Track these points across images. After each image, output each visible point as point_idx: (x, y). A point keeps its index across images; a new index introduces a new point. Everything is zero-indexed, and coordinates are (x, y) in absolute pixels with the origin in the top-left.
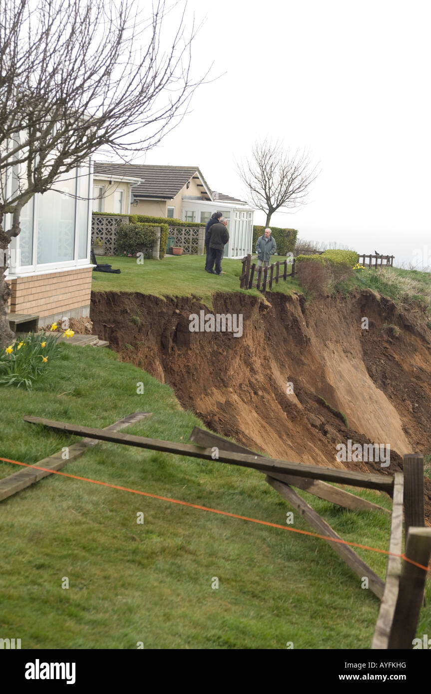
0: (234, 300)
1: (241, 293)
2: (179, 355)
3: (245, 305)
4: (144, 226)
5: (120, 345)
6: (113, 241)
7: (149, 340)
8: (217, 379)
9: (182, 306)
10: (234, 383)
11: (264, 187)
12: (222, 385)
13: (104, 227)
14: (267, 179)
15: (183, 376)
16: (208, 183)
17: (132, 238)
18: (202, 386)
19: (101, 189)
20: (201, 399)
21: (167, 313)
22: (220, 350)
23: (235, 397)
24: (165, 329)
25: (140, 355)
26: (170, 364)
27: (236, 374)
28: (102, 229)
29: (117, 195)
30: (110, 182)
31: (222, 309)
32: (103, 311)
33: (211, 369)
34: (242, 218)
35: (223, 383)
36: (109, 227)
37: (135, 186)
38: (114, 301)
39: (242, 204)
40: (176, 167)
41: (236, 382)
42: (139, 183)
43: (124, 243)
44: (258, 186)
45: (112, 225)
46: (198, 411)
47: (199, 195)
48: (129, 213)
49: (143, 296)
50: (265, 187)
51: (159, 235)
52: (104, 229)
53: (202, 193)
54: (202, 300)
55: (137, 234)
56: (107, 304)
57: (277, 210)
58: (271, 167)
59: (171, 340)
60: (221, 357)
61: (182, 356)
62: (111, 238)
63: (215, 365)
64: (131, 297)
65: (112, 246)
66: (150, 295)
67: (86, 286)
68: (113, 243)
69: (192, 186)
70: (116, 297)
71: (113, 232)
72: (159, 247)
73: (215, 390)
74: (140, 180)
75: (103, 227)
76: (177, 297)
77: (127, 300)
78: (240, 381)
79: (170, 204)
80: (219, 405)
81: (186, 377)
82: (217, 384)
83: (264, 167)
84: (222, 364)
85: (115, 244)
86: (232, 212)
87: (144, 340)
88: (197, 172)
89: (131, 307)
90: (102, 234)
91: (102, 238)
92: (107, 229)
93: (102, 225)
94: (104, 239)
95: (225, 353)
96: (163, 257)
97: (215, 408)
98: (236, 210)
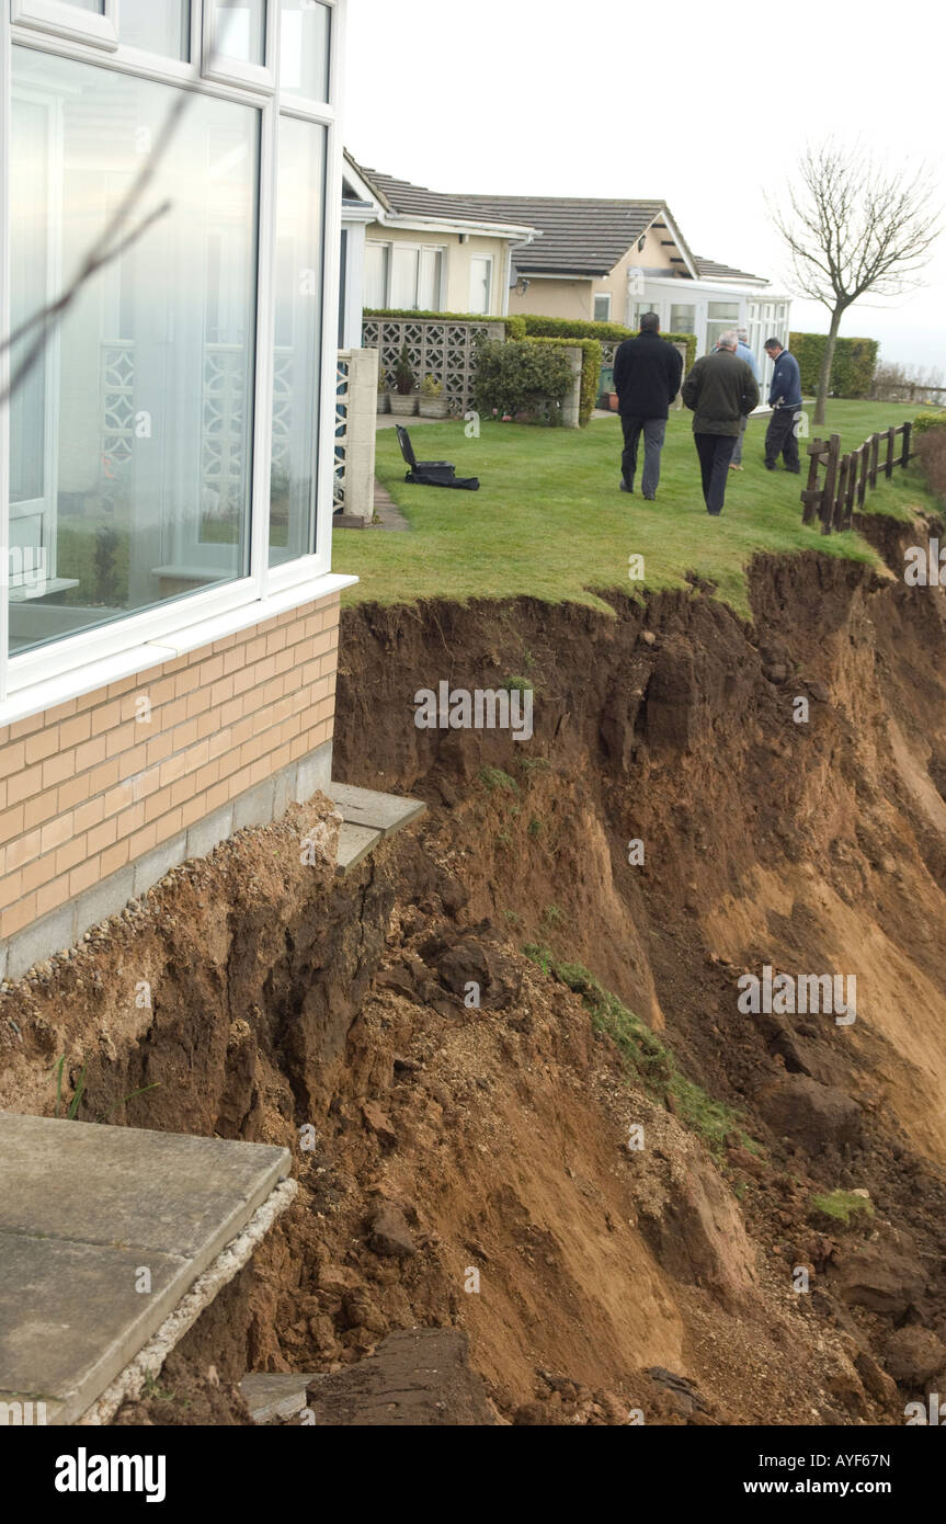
0: (802, 572)
1: (820, 553)
2: (655, 776)
3: (831, 588)
4: (541, 344)
5: (469, 776)
6: (465, 384)
7: (561, 748)
8: (764, 836)
9: (663, 618)
10: (817, 846)
11: (825, 246)
12: (781, 854)
13: (445, 348)
14: (833, 227)
15: (667, 843)
16: (685, 238)
17: (512, 375)
18: (724, 867)
19: (439, 255)
20: (722, 911)
21: (617, 644)
22: (775, 744)
23: (822, 890)
24: (612, 696)
25: (536, 802)
26: (627, 805)
27: (820, 814)
28: (440, 352)
29: (478, 269)
30: (461, 237)
31: (769, 600)
32: (412, 666)
33: (749, 806)
34: (766, 319)
35: (784, 850)
36: (456, 348)
37: (521, 245)
38: (447, 629)
39: (758, 285)
40: (614, 201)
41: (819, 841)
42: (531, 238)
43: (493, 389)
44: (813, 244)
45: (463, 343)
46: (715, 957)
47: (665, 265)
48: (506, 314)
49: (542, 606)
50: (829, 247)
51: (578, 367)
52: (445, 355)
53: (673, 260)
54: (719, 591)
55: (523, 365)
56: (425, 636)
57: (856, 300)
58: (843, 197)
59: (629, 730)
60: (776, 764)
61: (665, 778)
62: (461, 376)
63: (761, 790)
64: (503, 614)
65: (465, 395)
66: (567, 603)
67: (312, 671)
68: (465, 388)
69: (650, 245)
70: (455, 617)
71: (466, 360)
72: (577, 396)
73: (760, 872)
74: (530, 233)
75: (442, 347)
76: (647, 593)
77: (492, 623)
78: (831, 832)
79: (602, 288)
80: (774, 919)
81: (675, 844)
82: (768, 854)
83: (826, 197)
84: (781, 786)
85: (470, 389)
86: (743, 304)
87: (545, 751)
88: (662, 213)
89: (504, 644)
90: (440, 365)
91: (439, 375)
92: (451, 353)
93: (441, 342)
94: (444, 377)
95: (788, 752)
96: (588, 419)
97: (764, 934)
98: (750, 299)
